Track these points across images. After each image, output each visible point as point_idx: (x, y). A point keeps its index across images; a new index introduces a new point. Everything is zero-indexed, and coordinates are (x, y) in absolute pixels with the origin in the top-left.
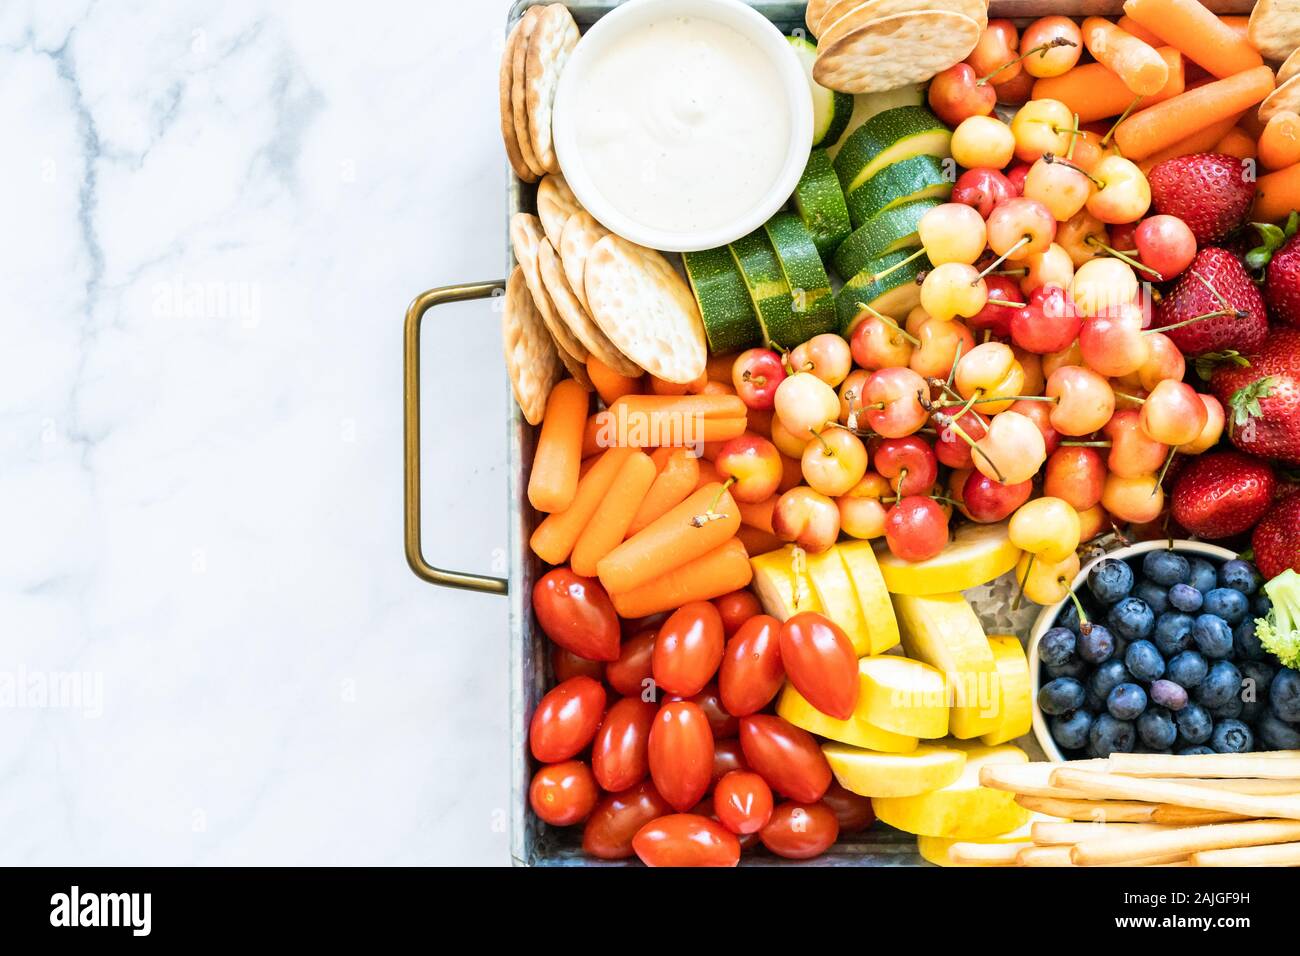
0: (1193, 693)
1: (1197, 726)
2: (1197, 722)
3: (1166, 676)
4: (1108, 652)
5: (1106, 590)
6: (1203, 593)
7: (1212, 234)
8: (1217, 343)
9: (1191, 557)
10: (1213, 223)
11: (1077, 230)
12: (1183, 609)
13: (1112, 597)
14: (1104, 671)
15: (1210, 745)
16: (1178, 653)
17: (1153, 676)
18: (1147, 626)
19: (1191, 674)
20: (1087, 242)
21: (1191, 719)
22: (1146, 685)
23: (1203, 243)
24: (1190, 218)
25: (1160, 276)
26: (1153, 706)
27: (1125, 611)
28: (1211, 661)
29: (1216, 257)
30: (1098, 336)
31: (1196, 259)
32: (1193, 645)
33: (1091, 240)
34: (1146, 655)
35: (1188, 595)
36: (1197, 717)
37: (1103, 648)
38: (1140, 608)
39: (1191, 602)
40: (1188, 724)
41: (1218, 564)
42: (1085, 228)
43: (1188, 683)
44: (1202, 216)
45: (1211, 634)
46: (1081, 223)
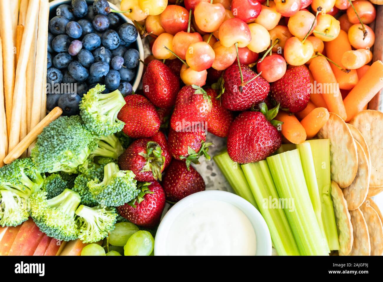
0: (75, 58)
1: (60, 59)
2: (62, 59)
3: (83, 48)
4: (97, 26)
5: (124, 28)
6: (119, 71)
7: (275, 90)
8: (229, 82)
9: (135, 70)
10: (280, 90)
11: (283, 34)
12: (113, 59)
13: (121, 31)
14: (89, 24)
15: (52, 65)
16: (94, 55)
17: (84, 42)
18: (107, 44)
19: (84, 57)
20: (277, 39)
21: (64, 57)
22: (81, 38)
23: (272, 84)
24: (283, 81)
25: (260, 62)
26: (70, 40)
27: (114, 35)
28: (88, 68)
29: (266, 89)
31: (265, 80)
32: (97, 60)
33: (277, 41)
34: (94, 41)
35: (119, 63)
36: (64, 60)
37: (99, 24)
38: (115, 43)
39: (115, 62)
40: (62, 56)
41: (132, 82)
42: (283, 37)
43: (80, 55)
44: (284, 85)
45: (100, 66)
46: (286, 36)
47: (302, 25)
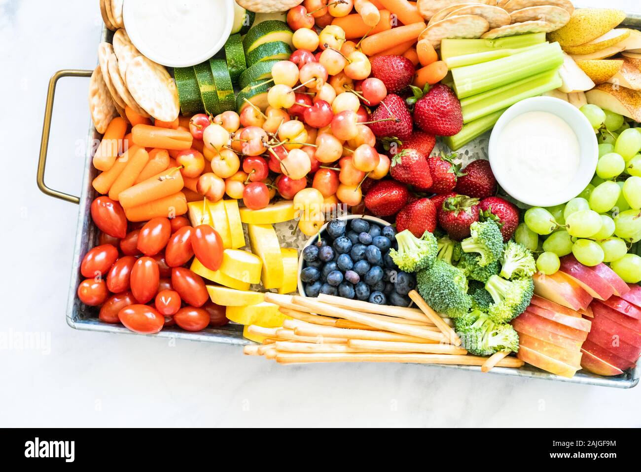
0: (362, 278)
1: (363, 291)
2: (362, 290)
3: (352, 269)
4: (330, 257)
5: (332, 232)
6: (373, 238)
7: (394, 89)
8: (389, 133)
9: (371, 223)
10: (395, 84)
11: (340, 80)
12: (363, 242)
13: (335, 234)
14: (328, 265)
15: (368, 300)
16: (359, 260)
17: (347, 269)
18: (348, 248)
19: (362, 269)
20: (344, 86)
21: (361, 288)
22: (344, 272)
23: (389, 92)
24: (386, 81)
25: (369, 103)
26: (346, 281)
27: (339, 240)
28: (372, 265)
29: (394, 98)
30: (338, 122)
31: (386, 98)
32: (365, 257)
33: (345, 86)
34: (346, 260)
35: (366, 237)
36: (363, 288)
37: (329, 255)
38: (346, 241)
39: (366, 240)
40: (359, 290)
41: (382, 227)
42: (344, 80)
43: (360, 273)
44: (390, 80)
45: (371, 252)
46: (342, 78)
47: (336, 62)
